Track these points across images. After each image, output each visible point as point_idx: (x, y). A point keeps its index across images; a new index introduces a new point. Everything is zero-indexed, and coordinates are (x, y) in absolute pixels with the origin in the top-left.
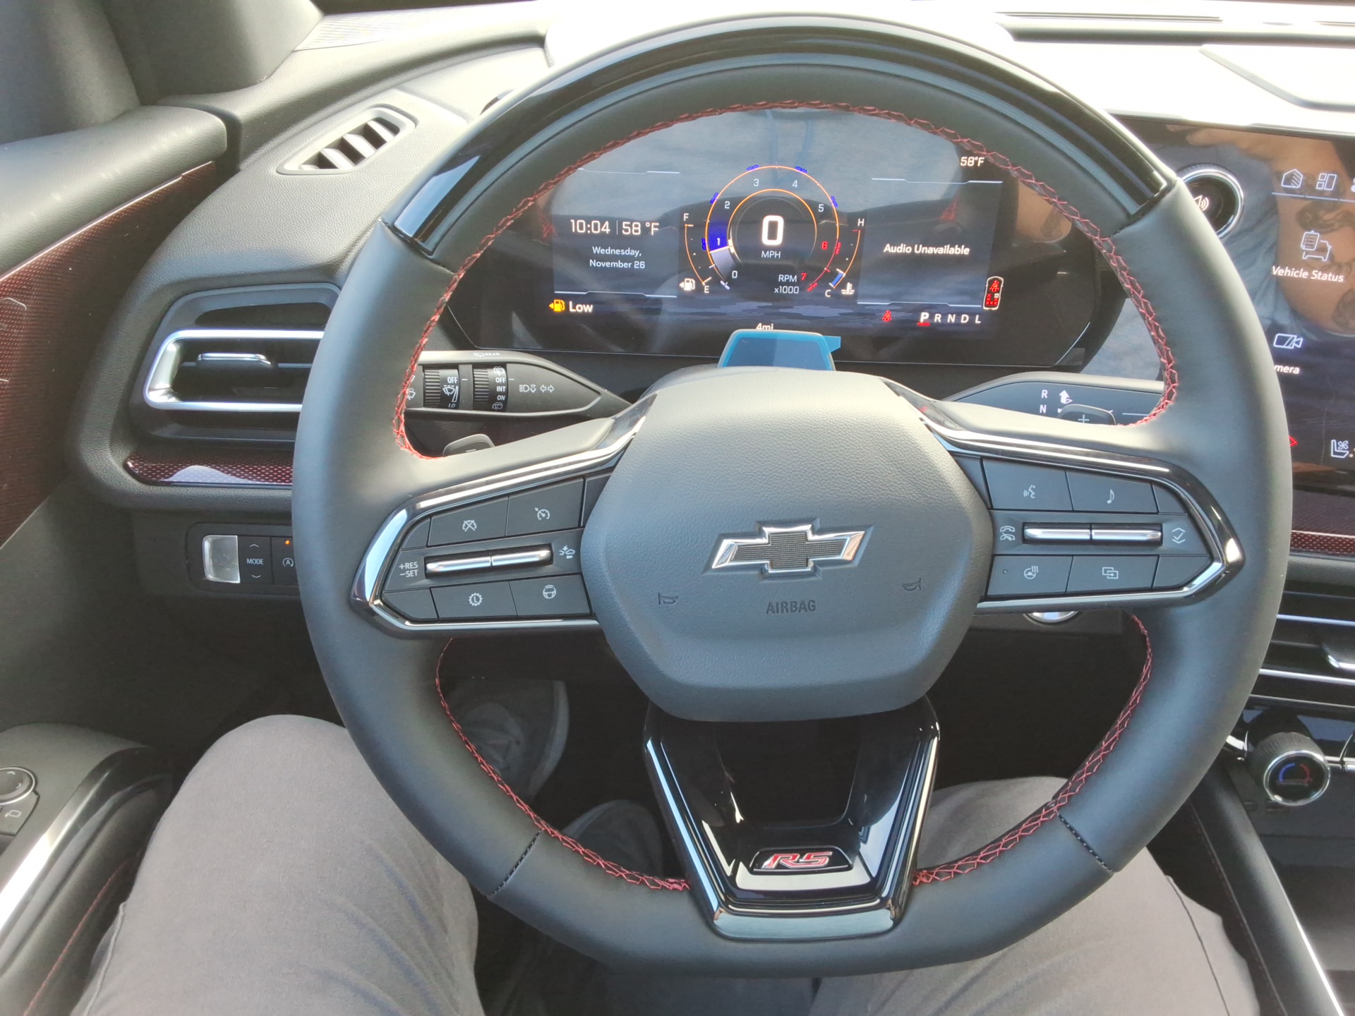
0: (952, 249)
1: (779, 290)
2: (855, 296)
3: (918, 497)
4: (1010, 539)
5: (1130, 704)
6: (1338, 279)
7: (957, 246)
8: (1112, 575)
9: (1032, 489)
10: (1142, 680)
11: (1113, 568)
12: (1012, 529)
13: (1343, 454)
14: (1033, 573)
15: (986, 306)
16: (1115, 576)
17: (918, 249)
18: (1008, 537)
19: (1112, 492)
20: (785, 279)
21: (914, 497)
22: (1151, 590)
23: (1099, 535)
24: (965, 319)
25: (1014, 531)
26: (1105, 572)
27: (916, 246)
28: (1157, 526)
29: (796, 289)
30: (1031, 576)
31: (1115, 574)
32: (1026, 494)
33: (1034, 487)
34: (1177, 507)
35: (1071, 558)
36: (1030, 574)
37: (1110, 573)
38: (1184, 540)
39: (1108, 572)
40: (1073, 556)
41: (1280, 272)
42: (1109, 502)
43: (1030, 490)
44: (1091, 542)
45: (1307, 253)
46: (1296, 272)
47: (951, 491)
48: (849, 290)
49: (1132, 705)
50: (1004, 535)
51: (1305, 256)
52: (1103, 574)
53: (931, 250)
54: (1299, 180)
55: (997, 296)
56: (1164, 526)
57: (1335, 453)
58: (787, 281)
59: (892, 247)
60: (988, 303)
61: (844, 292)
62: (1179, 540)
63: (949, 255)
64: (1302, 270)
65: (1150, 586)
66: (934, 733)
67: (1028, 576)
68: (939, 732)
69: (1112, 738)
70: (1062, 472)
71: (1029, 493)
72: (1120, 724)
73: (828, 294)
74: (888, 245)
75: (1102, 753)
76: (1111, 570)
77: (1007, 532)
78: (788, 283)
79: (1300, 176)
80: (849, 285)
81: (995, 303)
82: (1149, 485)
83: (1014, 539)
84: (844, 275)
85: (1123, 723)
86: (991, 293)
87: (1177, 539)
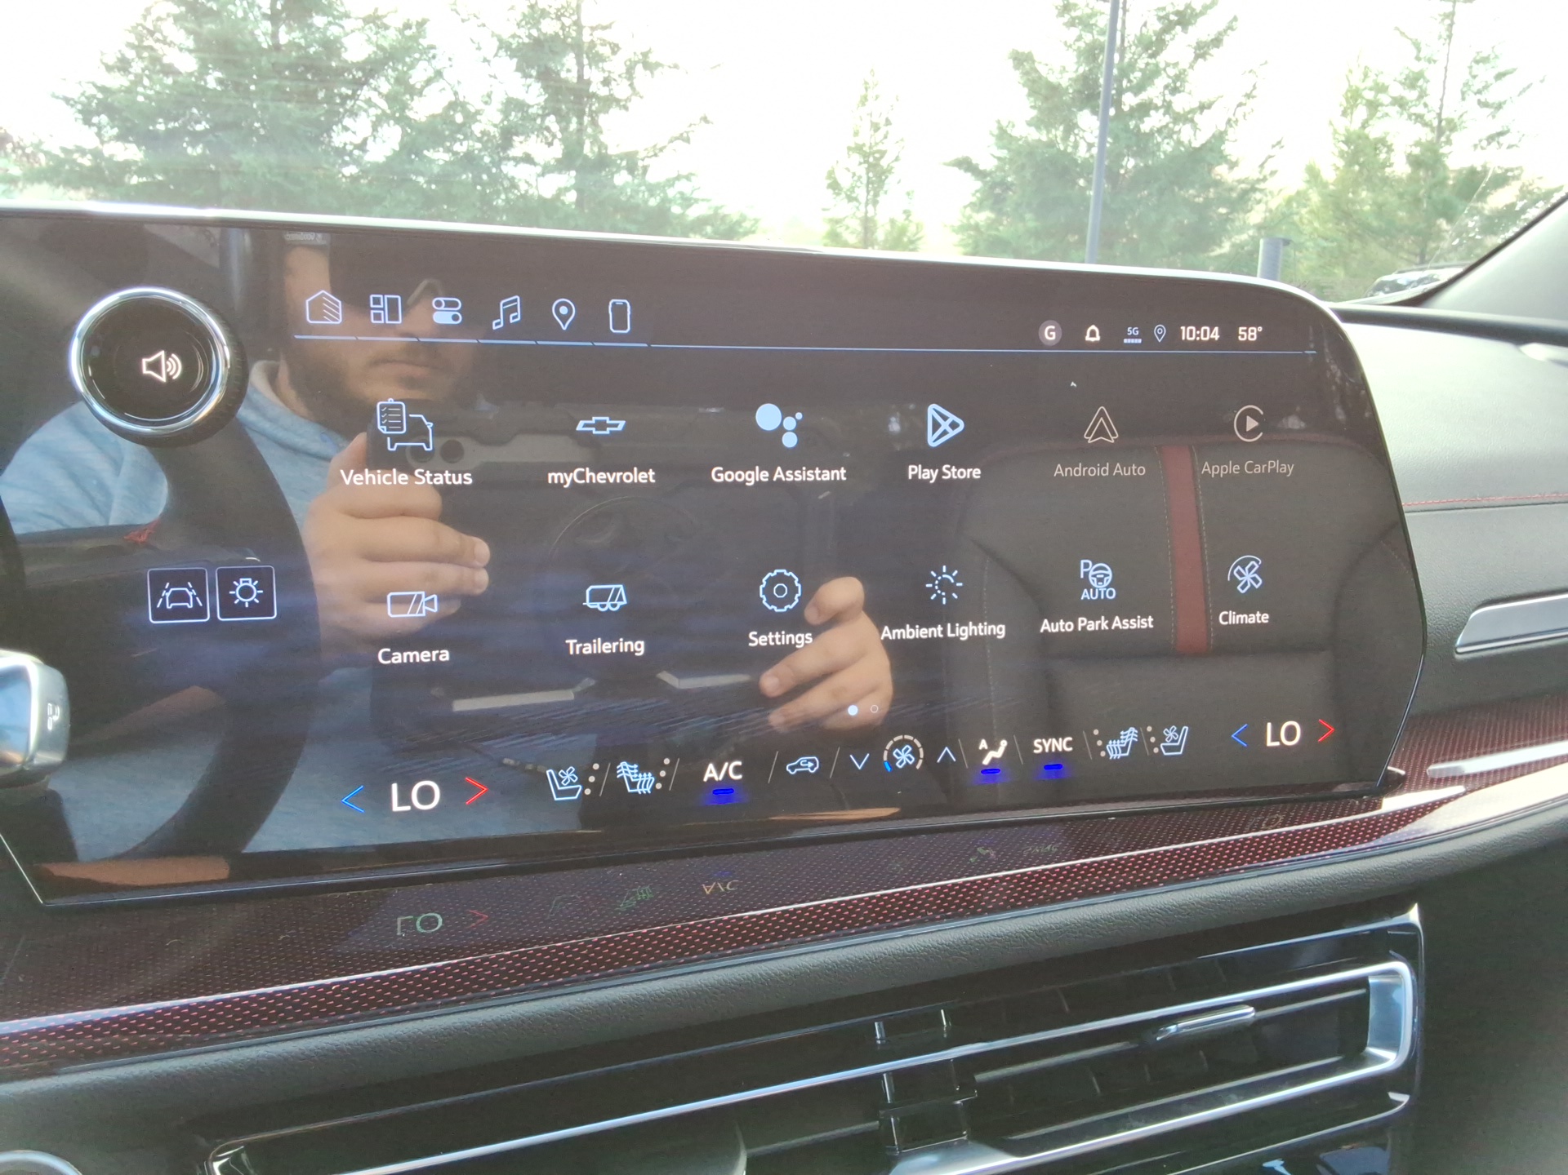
6: (463, 480)
13: (573, 792)
41: (355, 479)
45: (395, 439)
46: (385, 476)
51: (392, 446)
54: (337, 310)
57: (559, 793)
64: (394, 470)
79: (337, 304)
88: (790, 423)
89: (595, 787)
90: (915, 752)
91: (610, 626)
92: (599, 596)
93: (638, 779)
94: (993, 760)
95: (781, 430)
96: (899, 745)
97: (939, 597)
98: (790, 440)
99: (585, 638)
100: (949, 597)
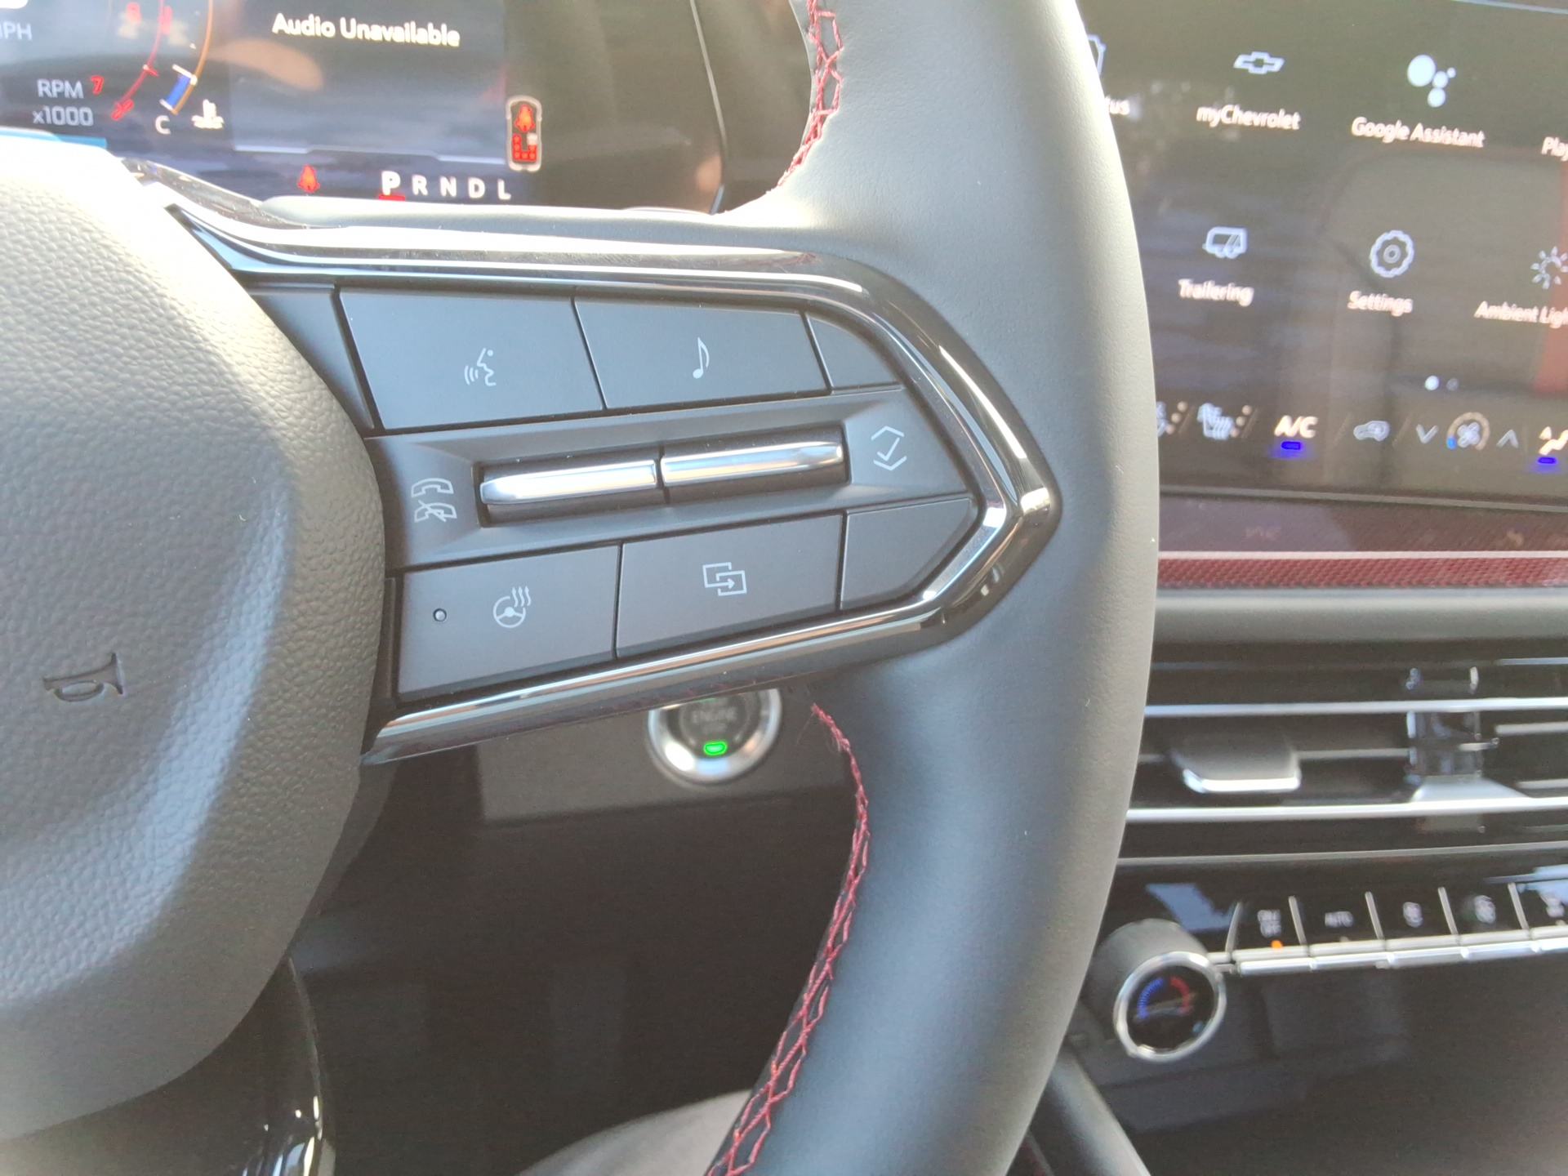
0: (422, 31)
1: (44, 117)
2: (226, 132)
3: (79, 380)
4: (442, 516)
5: (829, 944)
7: (430, 26)
8: (731, 583)
9: (486, 359)
10: (851, 873)
11: (729, 565)
12: (445, 487)
14: (519, 610)
15: (516, 160)
16: (738, 586)
17: (348, 29)
18: (435, 512)
19: (701, 345)
20: (55, 90)
21: (63, 378)
22: (836, 612)
23: (681, 470)
24: (477, 188)
25: (451, 491)
26: (712, 580)
27: (343, 21)
28: (832, 429)
29: (86, 115)
30: (515, 619)
31: (737, 579)
32: (470, 375)
33: (490, 353)
34: (875, 369)
35: (615, 548)
36: (510, 612)
37: (724, 579)
38: (904, 459)
39: (718, 576)
40: (620, 542)
42: (698, 374)
43: (479, 364)
44: (665, 496)
47: (212, 364)
48: (209, 118)
49: (834, 947)
50: (424, 506)
52: (707, 585)
53: (376, 33)
55: (533, 139)
56: (850, 426)
58: (61, 94)
59: (291, 21)
60: (518, 155)
61: (199, 122)
62: (890, 463)
63: (417, 45)
65: (831, 600)
66: (304, 1132)
67: (506, 620)
68: (318, 1124)
69: (792, 1052)
70: (564, 306)
71: (479, 371)
72: (809, 1007)
73: (164, 125)
74: (280, 17)
75: (770, 1100)
76: (725, 569)
77: (432, 496)
78: (62, 100)
80: (209, 107)
81: (532, 156)
82: (796, 316)
83: (454, 516)
84: (194, 80)
85: (814, 1001)
86: (521, 134)
87: (886, 458)
88: (1441, 80)
89: (1177, 425)
90: (1480, 432)
91: (1224, 272)
92: (1220, 240)
93: (1216, 424)
94: (1553, 451)
95: (1430, 87)
96: (1468, 423)
97: (1543, 280)
98: (1436, 99)
99: (1198, 280)
100: (1552, 282)
